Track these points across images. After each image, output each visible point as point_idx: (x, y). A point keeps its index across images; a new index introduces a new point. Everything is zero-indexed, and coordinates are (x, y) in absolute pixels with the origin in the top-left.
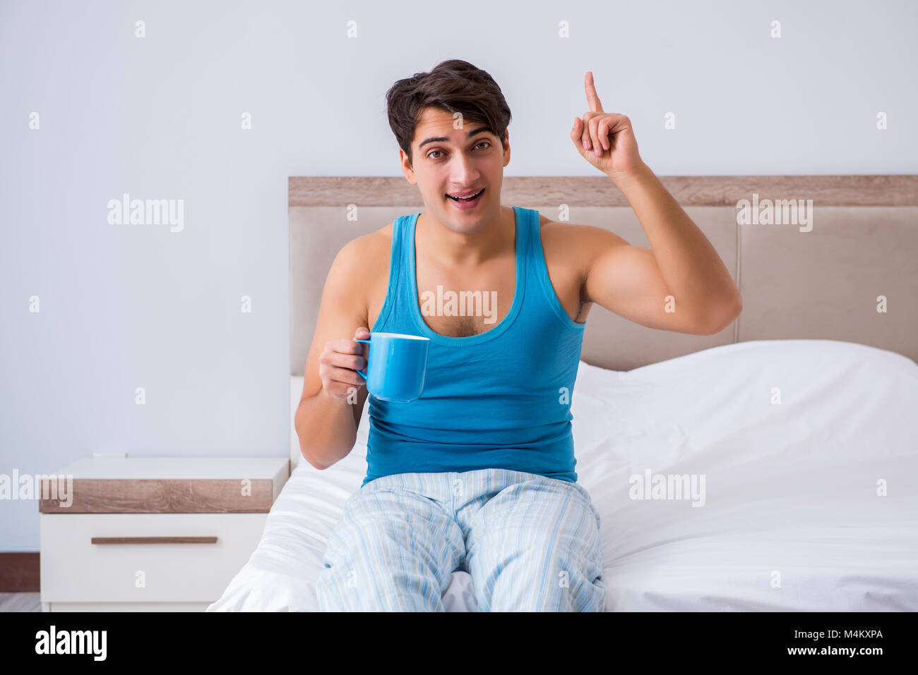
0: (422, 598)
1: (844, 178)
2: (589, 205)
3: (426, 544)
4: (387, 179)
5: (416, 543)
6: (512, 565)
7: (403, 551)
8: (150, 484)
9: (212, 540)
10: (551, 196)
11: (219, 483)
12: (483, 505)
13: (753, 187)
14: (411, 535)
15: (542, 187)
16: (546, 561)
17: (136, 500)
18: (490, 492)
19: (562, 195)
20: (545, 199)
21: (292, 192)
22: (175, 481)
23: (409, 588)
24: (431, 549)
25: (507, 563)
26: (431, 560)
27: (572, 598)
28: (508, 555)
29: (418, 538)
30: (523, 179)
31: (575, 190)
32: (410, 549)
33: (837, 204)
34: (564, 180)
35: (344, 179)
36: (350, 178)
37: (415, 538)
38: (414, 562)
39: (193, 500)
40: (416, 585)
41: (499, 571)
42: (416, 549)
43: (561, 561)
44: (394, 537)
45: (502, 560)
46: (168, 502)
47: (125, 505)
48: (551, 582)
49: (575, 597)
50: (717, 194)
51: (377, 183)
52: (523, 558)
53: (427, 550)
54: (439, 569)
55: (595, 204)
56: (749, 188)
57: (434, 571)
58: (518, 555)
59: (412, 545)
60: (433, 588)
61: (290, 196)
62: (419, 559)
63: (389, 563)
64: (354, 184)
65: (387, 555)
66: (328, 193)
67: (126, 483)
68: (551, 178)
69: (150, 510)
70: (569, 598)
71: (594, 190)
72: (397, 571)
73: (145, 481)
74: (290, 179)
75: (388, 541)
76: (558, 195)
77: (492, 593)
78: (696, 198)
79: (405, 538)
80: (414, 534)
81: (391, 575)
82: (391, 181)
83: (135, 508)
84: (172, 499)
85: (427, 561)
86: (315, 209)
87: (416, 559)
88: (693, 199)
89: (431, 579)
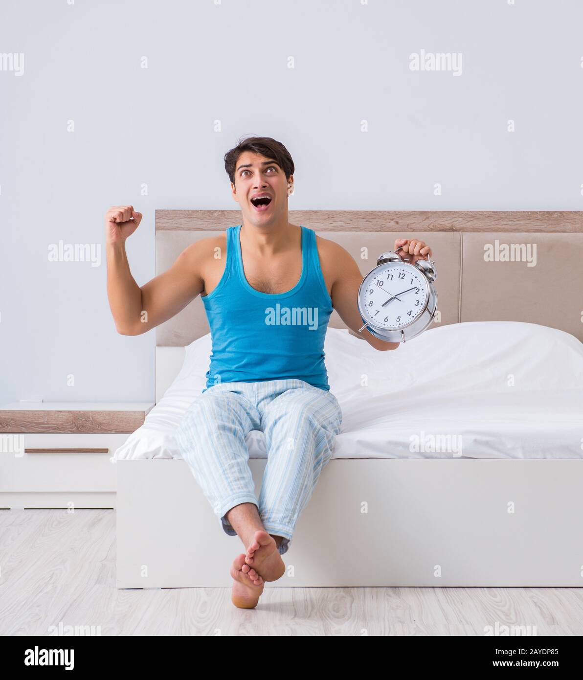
0: (233, 436)
1: (533, 213)
2: (361, 230)
3: (236, 410)
4: (222, 211)
5: (231, 409)
6: (282, 420)
7: (223, 412)
8: (64, 413)
9: (105, 451)
10: (334, 224)
11: (110, 413)
12: (272, 400)
13: (472, 219)
14: (228, 404)
15: (329, 218)
16: (301, 417)
17: (55, 424)
18: (277, 392)
19: (343, 224)
20: (331, 226)
21: (157, 220)
22: (80, 411)
23: (226, 431)
24: (239, 412)
25: (280, 418)
26: (239, 418)
27: (314, 436)
28: (280, 415)
29: (232, 406)
30: (316, 212)
31: (351, 220)
32: (227, 411)
33: (528, 231)
34: (344, 213)
35: (194, 211)
36: (197, 211)
37: (230, 406)
38: (229, 418)
39: (92, 424)
40: (230, 430)
41: (276, 423)
42: (231, 412)
43: (309, 417)
44: (218, 405)
45: (277, 417)
46: (75, 425)
47: (46, 428)
48: (302, 428)
49: (316, 436)
50: (447, 223)
51: (216, 214)
52: (288, 415)
53: (237, 413)
54: (243, 424)
55: (365, 230)
56: (469, 219)
57: (241, 424)
58: (286, 414)
59: (229, 409)
60: (239, 432)
61: (156, 223)
62: (232, 417)
63: (215, 418)
64: (200, 215)
65: (215, 414)
66: (183, 221)
67: (48, 413)
68: (335, 211)
69: (64, 431)
70: (312, 437)
71: (365, 220)
72: (220, 423)
73: (61, 412)
74: (157, 211)
75: (215, 407)
76: (339, 223)
77: (272, 434)
78: (433, 226)
79: (224, 406)
80: (230, 404)
81: (216, 425)
82: (225, 213)
83: (53, 429)
84: (78, 423)
85: (237, 418)
86: (174, 232)
87: (230, 417)
88: (431, 226)
89: (238, 428)
